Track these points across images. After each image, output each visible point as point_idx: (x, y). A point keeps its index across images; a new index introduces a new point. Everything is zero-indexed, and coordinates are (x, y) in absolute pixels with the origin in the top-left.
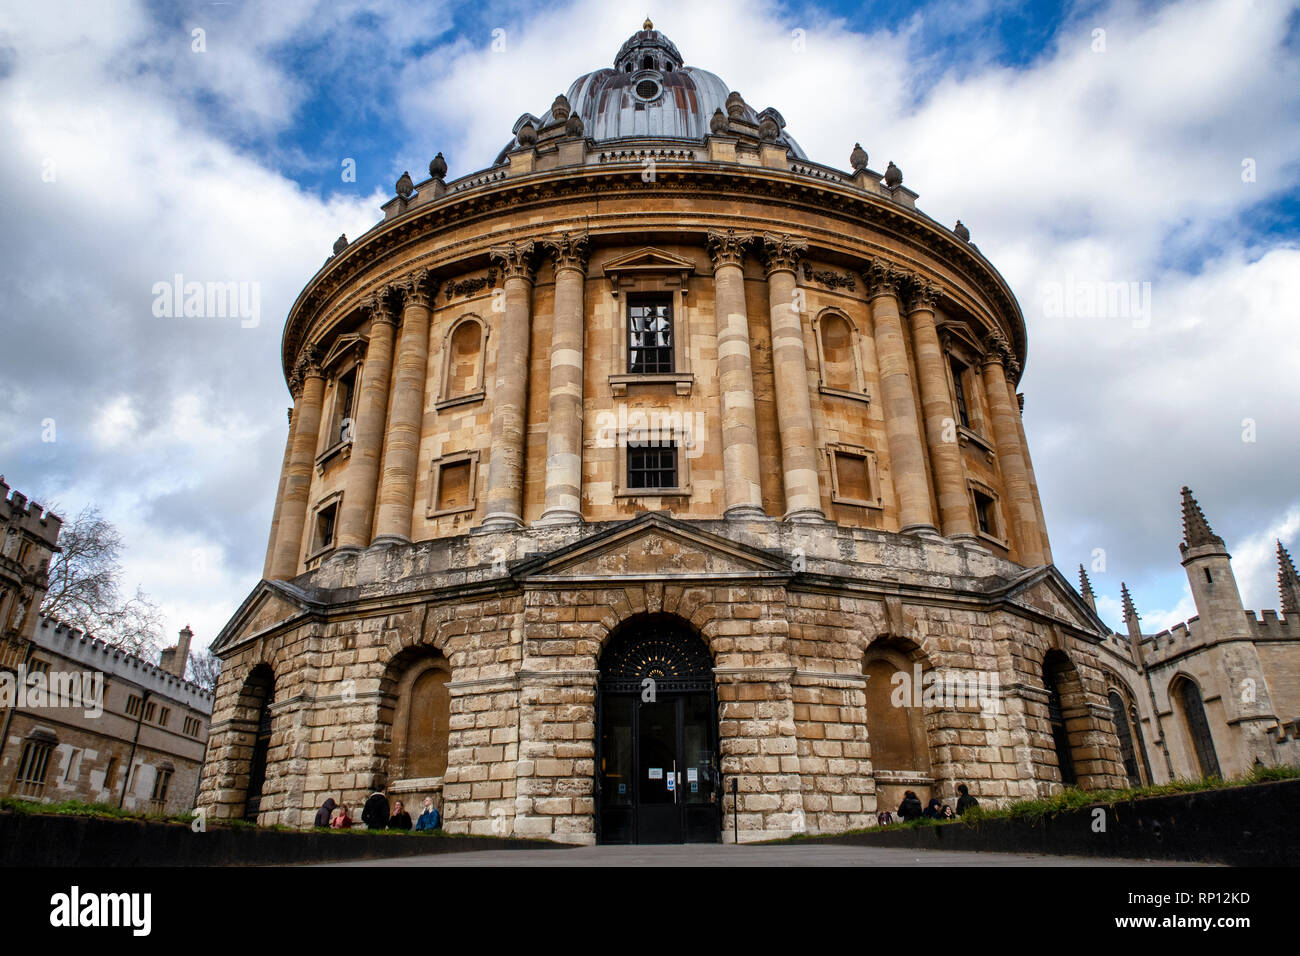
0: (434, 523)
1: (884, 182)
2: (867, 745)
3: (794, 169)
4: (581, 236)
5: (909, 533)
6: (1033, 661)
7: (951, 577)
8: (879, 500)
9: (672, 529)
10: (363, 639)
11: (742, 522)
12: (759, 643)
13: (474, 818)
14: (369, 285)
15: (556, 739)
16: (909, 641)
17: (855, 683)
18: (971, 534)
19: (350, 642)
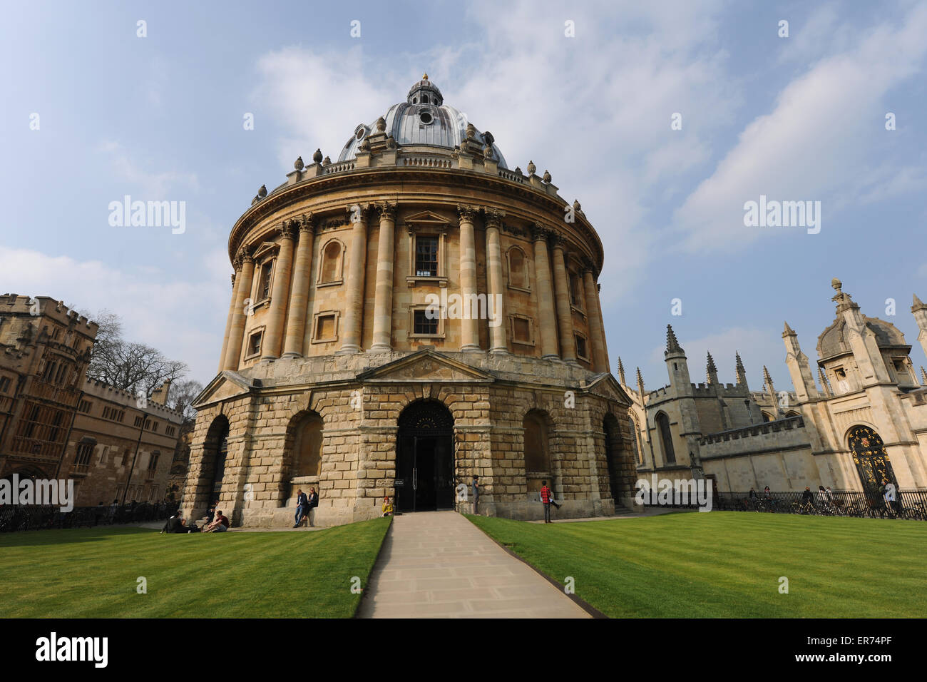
0: (315, 346)
1: (543, 181)
2: (523, 461)
3: (500, 174)
4: (394, 203)
5: (546, 358)
6: (599, 420)
7: (565, 380)
8: (533, 342)
9: (436, 357)
10: (277, 406)
11: (469, 354)
12: (476, 413)
13: (335, 498)
14: (280, 217)
15: (377, 460)
16: (545, 411)
17: (519, 432)
18: (575, 359)
19: (271, 407)
